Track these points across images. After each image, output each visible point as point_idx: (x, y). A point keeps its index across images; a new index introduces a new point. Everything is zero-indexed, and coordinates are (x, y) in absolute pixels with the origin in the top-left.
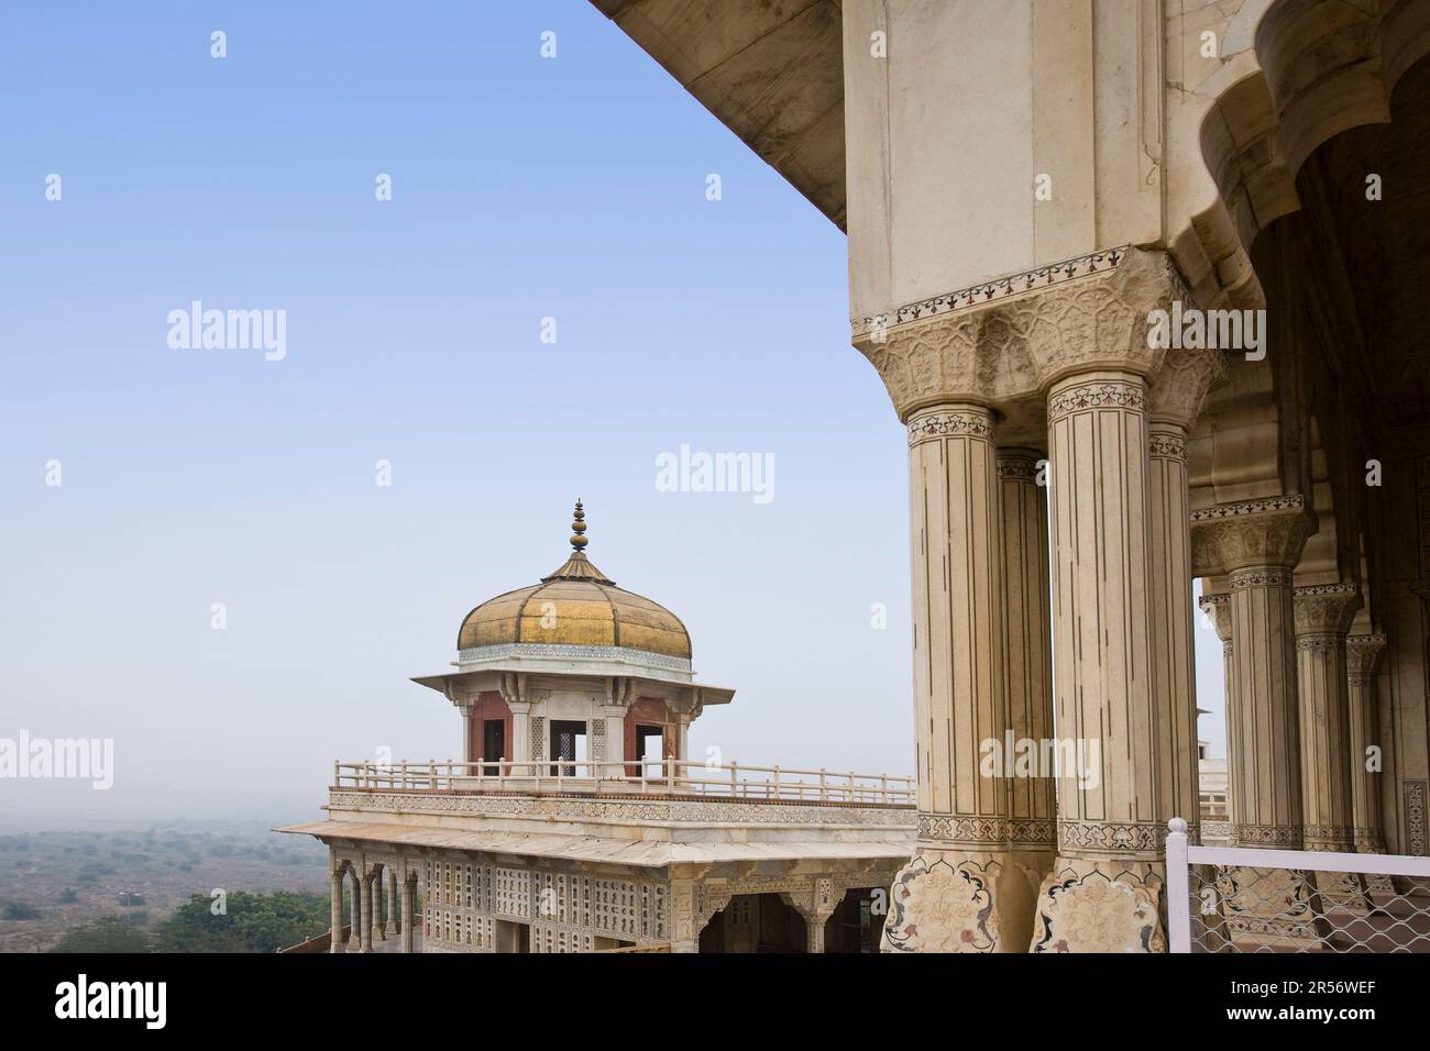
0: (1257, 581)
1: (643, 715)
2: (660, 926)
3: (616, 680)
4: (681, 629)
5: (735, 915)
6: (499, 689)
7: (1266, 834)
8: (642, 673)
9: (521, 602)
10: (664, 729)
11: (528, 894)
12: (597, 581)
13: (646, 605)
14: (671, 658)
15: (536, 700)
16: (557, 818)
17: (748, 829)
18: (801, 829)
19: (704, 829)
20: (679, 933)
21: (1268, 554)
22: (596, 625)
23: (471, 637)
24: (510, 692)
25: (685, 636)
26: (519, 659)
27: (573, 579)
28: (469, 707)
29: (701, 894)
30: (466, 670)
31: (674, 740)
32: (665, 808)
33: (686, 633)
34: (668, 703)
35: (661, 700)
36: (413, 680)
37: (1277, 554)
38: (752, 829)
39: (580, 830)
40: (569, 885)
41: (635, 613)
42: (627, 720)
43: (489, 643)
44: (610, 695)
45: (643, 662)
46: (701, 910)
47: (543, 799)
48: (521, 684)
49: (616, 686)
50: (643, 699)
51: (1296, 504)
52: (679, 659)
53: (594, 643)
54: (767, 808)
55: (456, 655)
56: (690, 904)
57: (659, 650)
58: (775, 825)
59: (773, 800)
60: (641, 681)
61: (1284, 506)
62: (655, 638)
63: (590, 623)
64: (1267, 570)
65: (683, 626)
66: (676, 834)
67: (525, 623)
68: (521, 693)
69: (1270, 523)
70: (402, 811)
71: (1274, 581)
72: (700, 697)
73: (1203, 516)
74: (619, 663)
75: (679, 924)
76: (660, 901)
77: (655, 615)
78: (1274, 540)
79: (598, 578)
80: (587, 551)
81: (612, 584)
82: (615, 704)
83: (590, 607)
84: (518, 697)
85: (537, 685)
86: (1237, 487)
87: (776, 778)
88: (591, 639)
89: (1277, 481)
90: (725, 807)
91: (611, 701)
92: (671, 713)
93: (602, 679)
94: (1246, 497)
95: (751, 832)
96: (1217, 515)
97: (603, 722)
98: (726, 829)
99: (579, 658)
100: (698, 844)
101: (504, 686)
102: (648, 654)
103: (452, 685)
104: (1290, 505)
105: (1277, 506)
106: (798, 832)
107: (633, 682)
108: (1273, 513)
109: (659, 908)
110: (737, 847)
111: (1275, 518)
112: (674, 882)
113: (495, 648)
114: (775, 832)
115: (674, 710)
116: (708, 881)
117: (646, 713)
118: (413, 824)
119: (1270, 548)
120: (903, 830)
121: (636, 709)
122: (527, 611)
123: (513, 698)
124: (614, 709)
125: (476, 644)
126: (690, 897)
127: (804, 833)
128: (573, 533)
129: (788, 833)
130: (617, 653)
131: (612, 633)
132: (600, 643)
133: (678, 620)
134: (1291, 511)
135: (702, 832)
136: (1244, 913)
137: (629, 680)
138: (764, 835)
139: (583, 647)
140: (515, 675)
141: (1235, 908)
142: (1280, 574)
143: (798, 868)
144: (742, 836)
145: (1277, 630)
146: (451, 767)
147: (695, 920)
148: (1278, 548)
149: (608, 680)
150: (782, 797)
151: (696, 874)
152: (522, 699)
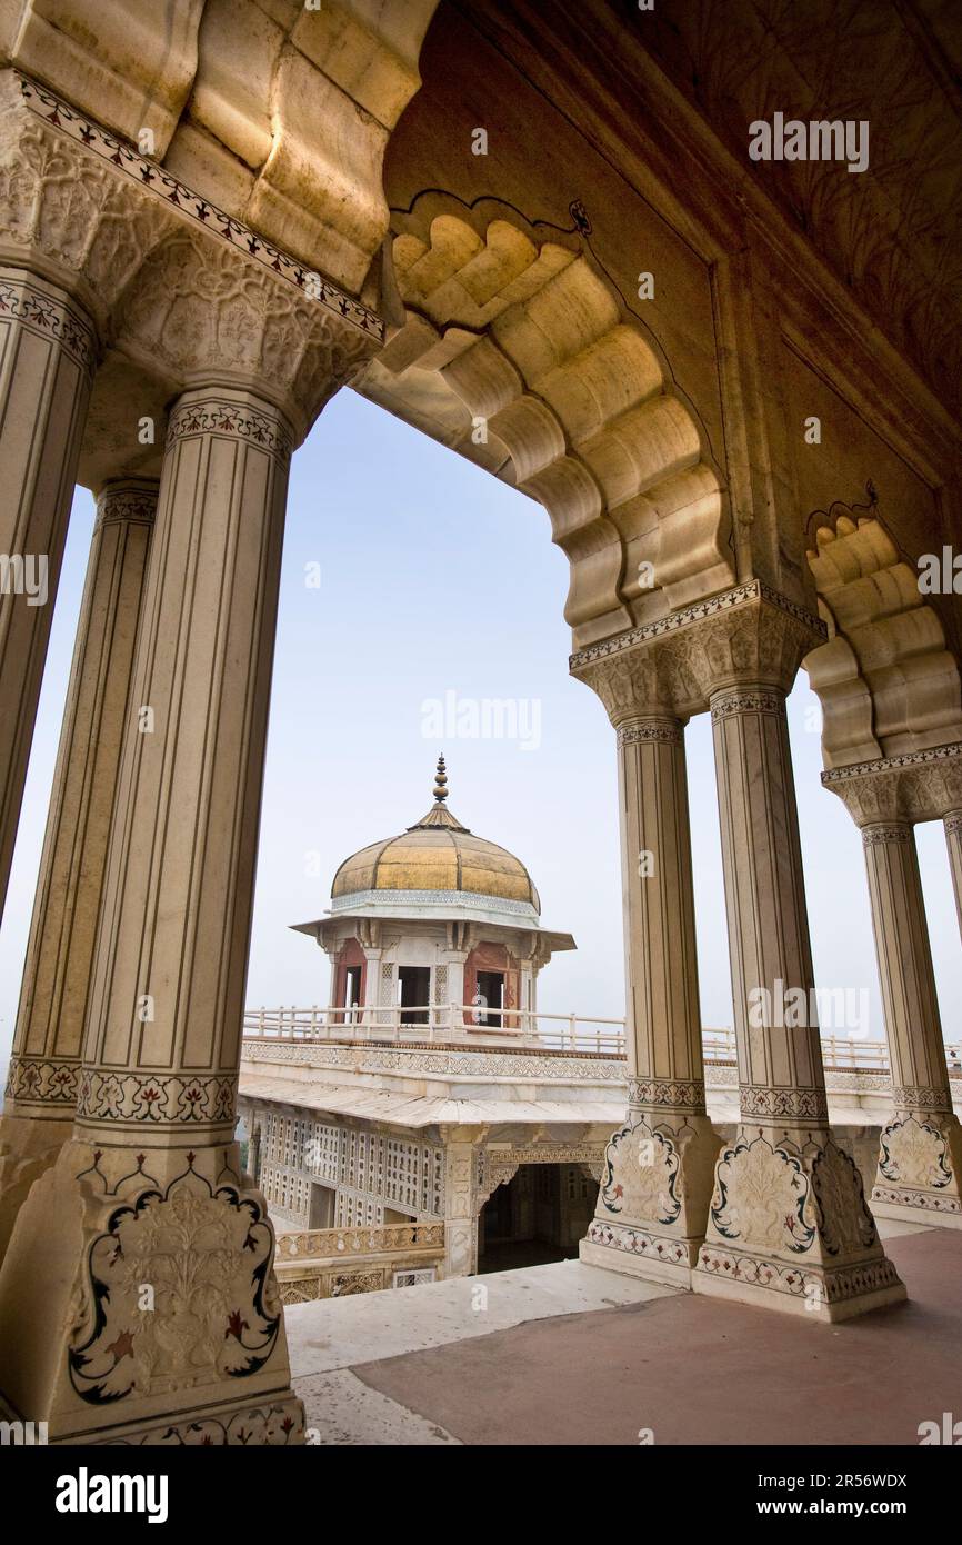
0: (730, 709)
1: (486, 962)
2: (437, 1199)
3: (455, 924)
4: (523, 873)
5: (572, 1187)
6: (355, 935)
7: (761, 1100)
8: (483, 918)
9: (380, 850)
10: (505, 977)
11: (336, 1154)
12: (453, 829)
13: (491, 849)
14: (512, 901)
15: (386, 946)
16: (362, 1070)
17: (538, 1086)
18: (599, 1087)
19: (487, 1084)
20: (454, 1209)
21: (736, 669)
22: (442, 869)
23: (343, 887)
24: (364, 939)
25: (526, 880)
26: (374, 905)
27: (432, 827)
28: (336, 954)
29: (480, 1160)
30: (336, 916)
31: (515, 988)
32: (444, 1059)
33: (528, 877)
34: (510, 948)
35: (503, 945)
36: (293, 928)
37: (749, 668)
38: (542, 1085)
39: (378, 1083)
40: (368, 1146)
41: (478, 858)
42: (468, 965)
43: (354, 891)
44: (450, 939)
45: (484, 906)
46: (481, 1181)
47: (354, 1048)
48: (373, 930)
49: (457, 930)
50: (484, 944)
51: (751, 594)
52: (520, 903)
53: (438, 888)
54: (560, 1061)
55: (328, 903)
56: (469, 1175)
57: (500, 894)
58: (569, 1081)
59: (568, 1052)
60: (480, 926)
61: (740, 598)
62: (496, 882)
63: (435, 868)
64: (740, 692)
65: (525, 870)
66: (455, 1089)
67: (382, 870)
68: (373, 939)
69: (729, 625)
70: (256, 1059)
71: (749, 706)
72: (539, 942)
73: (661, 629)
74: (460, 907)
75: (455, 1197)
76: (438, 1169)
77: (498, 859)
78: (741, 648)
79: (453, 825)
80: (447, 801)
81: (467, 832)
82: (455, 949)
83: (439, 853)
84: (371, 943)
85: (388, 930)
86: (684, 582)
87: (572, 1026)
88: (437, 884)
89: (724, 565)
90: (511, 1059)
91: (451, 946)
92: (512, 959)
93: (442, 924)
94: (699, 595)
95: (541, 1088)
96: (673, 625)
97: (445, 967)
98: (512, 1085)
99: (425, 903)
100: (476, 1102)
101: (359, 933)
102: (489, 897)
103: (323, 931)
104: (746, 596)
105: (733, 600)
106: (595, 1090)
107: (471, 927)
108: (730, 610)
109: (437, 1177)
110: (522, 1106)
111: (736, 616)
112: (450, 1148)
113: (358, 895)
114: (568, 1090)
115: (516, 956)
116: (490, 1147)
117: (486, 959)
118: (262, 1074)
119: (737, 659)
120: (724, 1091)
121: (477, 954)
122: (383, 859)
123: (367, 944)
124: (455, 954)
125: (344, 893)
126: (468, 1165)
127: (603, 1092)
128: (435, 785)
129: (585, 1092)
130: (458, 898)
131: (454, 877)
132: (444, 887)
133: (520, 864)
134: (747, 603)
135: (485, 1087)
136: (738, 1243)
137: (467, 924)
138: (555, 1093)
139: (429, 892)
140: (368, 921)
141: (722, 1231)
142: (758, 696)
143: (592, 1133)
144: (531, 1093)
145: (757, 775)
146: (294, 1013)
147: (474, 1193)
148: (749, 660)
149: (448, 924)
150: (579, 1049)
151: (474, 1138)
152: (374, 945)
